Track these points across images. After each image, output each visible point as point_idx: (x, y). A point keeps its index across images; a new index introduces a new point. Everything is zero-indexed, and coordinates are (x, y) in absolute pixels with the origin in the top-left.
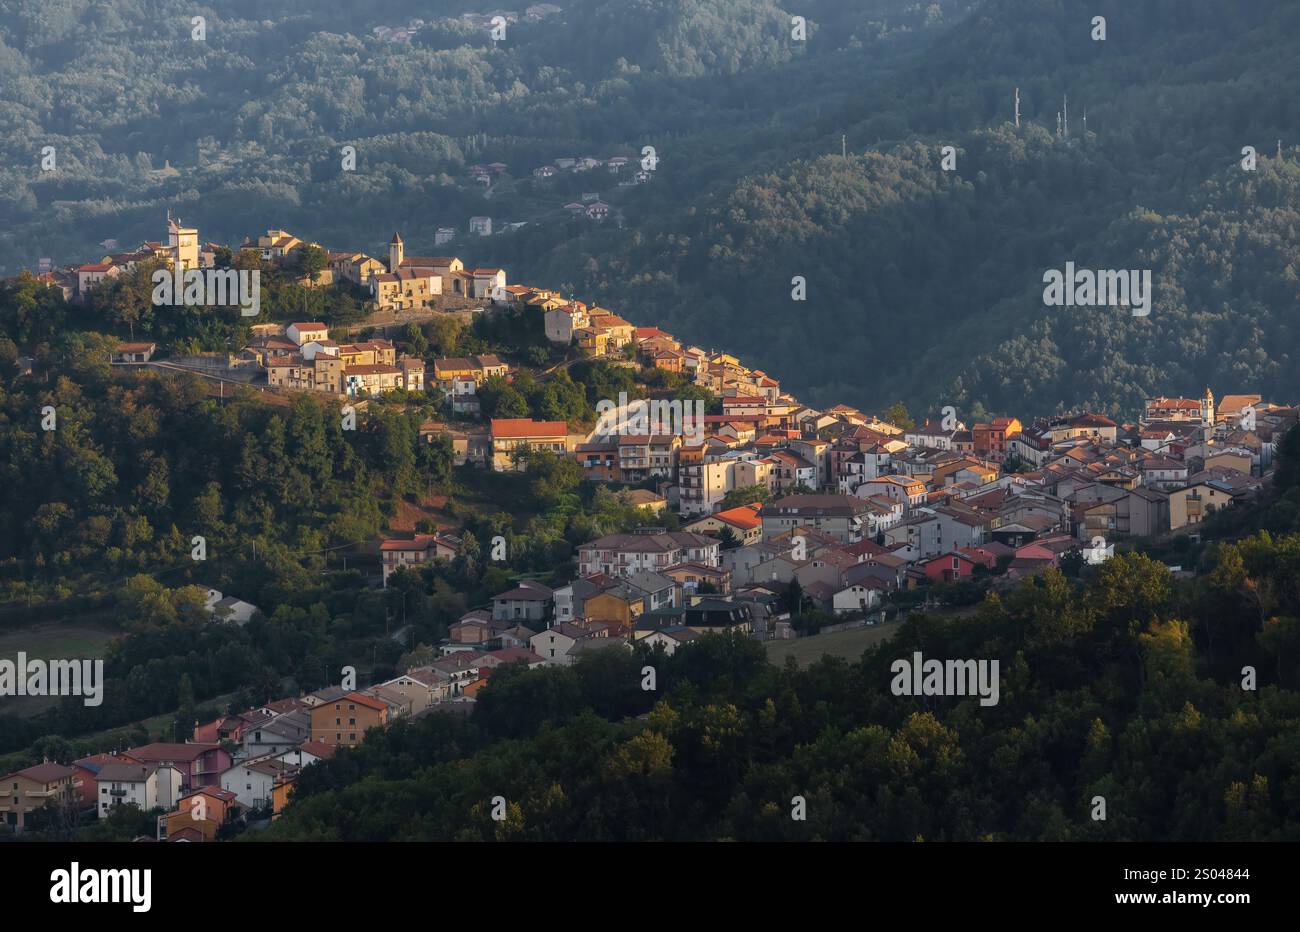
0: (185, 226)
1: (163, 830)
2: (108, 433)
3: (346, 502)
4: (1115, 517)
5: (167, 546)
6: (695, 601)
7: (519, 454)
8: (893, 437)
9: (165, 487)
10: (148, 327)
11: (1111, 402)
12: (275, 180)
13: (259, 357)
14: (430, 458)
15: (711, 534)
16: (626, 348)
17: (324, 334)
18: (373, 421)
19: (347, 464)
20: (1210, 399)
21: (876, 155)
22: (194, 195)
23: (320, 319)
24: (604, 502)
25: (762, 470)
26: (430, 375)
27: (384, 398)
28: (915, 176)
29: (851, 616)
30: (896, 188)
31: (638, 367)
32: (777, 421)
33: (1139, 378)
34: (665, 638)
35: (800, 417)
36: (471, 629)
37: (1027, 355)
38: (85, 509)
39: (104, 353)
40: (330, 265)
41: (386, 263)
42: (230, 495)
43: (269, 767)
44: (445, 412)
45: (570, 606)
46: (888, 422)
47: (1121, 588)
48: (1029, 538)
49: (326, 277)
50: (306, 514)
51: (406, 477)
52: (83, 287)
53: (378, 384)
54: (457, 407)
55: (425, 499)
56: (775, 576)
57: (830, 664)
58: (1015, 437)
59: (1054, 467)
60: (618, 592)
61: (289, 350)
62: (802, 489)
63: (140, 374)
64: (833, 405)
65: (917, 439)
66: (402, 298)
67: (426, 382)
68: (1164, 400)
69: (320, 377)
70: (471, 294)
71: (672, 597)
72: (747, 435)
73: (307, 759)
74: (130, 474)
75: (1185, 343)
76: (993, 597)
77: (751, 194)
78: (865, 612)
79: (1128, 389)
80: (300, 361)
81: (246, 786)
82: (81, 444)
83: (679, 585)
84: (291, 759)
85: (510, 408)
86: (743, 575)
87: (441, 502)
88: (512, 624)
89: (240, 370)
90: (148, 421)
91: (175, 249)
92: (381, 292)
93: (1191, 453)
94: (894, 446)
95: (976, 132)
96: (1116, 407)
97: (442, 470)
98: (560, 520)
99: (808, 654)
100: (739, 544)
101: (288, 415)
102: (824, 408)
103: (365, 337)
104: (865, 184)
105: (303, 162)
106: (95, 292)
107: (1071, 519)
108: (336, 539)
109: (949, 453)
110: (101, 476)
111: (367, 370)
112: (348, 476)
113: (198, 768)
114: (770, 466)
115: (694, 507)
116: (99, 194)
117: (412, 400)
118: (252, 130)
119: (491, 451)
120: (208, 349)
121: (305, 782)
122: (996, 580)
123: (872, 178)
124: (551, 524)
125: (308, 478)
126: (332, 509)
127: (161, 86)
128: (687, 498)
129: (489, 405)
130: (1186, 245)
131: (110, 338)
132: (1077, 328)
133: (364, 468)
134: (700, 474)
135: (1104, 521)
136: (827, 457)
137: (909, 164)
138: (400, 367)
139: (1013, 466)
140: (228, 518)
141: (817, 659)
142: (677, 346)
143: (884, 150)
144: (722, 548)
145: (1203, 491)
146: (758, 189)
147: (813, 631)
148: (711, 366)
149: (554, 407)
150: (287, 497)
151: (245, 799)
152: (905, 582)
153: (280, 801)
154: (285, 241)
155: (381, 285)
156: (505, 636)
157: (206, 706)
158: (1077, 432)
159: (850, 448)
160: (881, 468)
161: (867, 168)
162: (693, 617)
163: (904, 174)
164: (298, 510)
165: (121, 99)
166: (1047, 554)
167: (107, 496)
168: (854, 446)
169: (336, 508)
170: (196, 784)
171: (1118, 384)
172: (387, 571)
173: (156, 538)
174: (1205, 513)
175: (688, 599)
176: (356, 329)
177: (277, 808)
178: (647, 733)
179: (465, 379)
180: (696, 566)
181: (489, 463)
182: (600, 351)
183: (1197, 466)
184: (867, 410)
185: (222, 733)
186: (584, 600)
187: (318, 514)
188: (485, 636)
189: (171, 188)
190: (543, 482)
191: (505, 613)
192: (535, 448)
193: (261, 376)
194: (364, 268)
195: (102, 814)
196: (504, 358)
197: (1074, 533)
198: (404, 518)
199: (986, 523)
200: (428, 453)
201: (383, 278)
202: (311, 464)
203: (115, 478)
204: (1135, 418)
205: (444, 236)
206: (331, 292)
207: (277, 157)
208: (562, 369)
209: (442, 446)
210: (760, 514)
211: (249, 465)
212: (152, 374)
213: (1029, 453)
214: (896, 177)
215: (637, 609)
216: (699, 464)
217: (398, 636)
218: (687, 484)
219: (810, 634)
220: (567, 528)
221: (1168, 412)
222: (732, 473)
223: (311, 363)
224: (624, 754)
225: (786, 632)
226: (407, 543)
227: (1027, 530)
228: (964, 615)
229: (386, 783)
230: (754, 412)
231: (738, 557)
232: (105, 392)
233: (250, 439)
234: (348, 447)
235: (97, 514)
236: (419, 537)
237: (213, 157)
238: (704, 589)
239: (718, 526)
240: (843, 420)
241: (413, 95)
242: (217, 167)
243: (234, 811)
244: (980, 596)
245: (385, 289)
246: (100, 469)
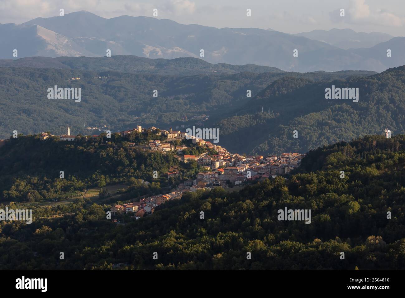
0: (139, 126)
1: (135, 215)
2: (128, 156)
3: (163, 167)
4: (277, 171)
5: (136, 173)
6: (214, 182)
7: (188, 160)
8: (244, 158)
9: (136, 165)
10: (134, 141)
11: (276, 154)
12: (152, 119)
13: (150, 145)
14: (175, 161)
15: (216, 172)
16: (204, 145)
17: (160, 142)
18: (167, 155)
19: (163, 161)
20: (291, 153)
21: (241, 116)
22: (140, 121)
23: (159, 140)
24: (201, 167)
25: (224, 163)
26: (175, 148)
27: (168, 152)
28: (247, 120)
29: (237, 185)
30: (244, 121)
31: (206, 147)
32: (227, 156)
33: (280, 150)
34: (210, 188)
35: (230, 155)
36: (181, 186)
37: (264, 146)
38: (124, 167)
39: (127, 144)
40: (161, 132)
41: (169, 132)
42: (146, 166)
43: (151, 206)
44: (178, 154)
45: (196, 183)
46: (243, 156)
47: (278, 182)
48: (264, 174)
49: (160, 134)
50: (156, 169)
51: (171, 164)
52: (124, 135)
53: (167, 149)
54: (179, 153)
55: (174, 167)
56: (226, 179)
57: (234, 193)
58: (262, 159)
59: (268, 163)
60: (203, 181)
61: (154, 144)
62: (230, 166)
63: (133, 148)
64: (235, 153)
65: (247, 159)
66: (171, 137)
67: (175, 149)
68: (284, 153)
69: (159, 148)
70: (181, 136)
71: (211, 182)
72: (222, 158)
73: (157, 205)
74: (131, 162)
75: (287, 145)
76: (259, 183)
77: (223, 122)
78: (239, 184)
79: (279, 151)
80: (156, 146)
81: (148, 209)
82: (124, 158)
83: (212, 180)
84: (154, 205)
85: (187, 153)
86: (221, 179)
87: (177, 167)
88: (187, 185)
89: (147, 147)
90: (133, 155)
91: (138, 129)
92: (168, 136)
93: (288, 161)
94: (244, 160)
95: (257, 113)
96: (277, 154)
97: (177, 162)
98: (194, 170)
99: (231, 191)
100: (221, 174)
101: (154, 154)
102: (234, 154)
103: (166, 143)
104: (240, 121)
105: (157, 116)
106: (126, 135)
107: (270, 171)
108: (161, 173)
109: (252, 161)
110: (127, 163)
111: (166, 147)
112: (163, 163)
113: (140, 206)
114: (226, 162)
115: (214, 169)
116: (127, 121)
117: (172, 152)
118: (149, 111)
119: (184, 160)
120: (143, 144)
121: (156, 209)
122: (259, 180)
123: (241, 120)
124: (193, 171)
125: (157, 163)
126: (160, 168)
127: (136, 105)
128: (213, 167)
129: (184, 153)
130: (287, 130)
131: (129, 142)
132: (271, 142)
133: (165, 162)
134: (215, 163)
135: (275, 171)
136: (234, 161)
137: (246, 118)
138: (171, 147)
139: (262, 163)
140: (145, 169)
141: (232, 192)
142: (212, 144)
143: (243, 116)
144: (218, 175)
145: (290, 167)
146: (224, 121)
147: (232, 187)
148: (217, 147)
149: (194, 153)
150: (154, 166)
151: (147, 211)
152: (245, 180)
153: (153, 211)
154: (154, 128)
155: (168, 135)
156: (186, 187)
157: (142, 197)
158: (271, 158)
159: (237, 160)
160: (242, 163)
161: (240, 118)
162: (214, 185)
163: (246, 119)
164: (155, 168)
165: (130, 107)
166: (267, 176)
167: (128, 166)
168: (238, 160)
169: (161, 168)
170: (140, 208)
171: (277, 151)
172: (168, 177)
173: (135, 172)
174: (290, 170)
175: (213, 182)
176: (164, 141)
177: (152, 212)
178: (207, 202)
179: (181, 149)
180: (214, 177)
181: (184, 161)
182: (200, 145)
183: (289, 163)
184: (240, 155)
185: (144, 201)
186: (198, 182)
187: (159, 169)
188: (183, 187)
189: (137, 120)
190: (192, 164)
191: (186, 184)
192: (191, 159)
193: (150, 148)
194: (166, 132)
195: (126, 213)
196: (186, 146)
197: (271, 173)
198: (171, 169)
199: (257, 171)
200: (175, 160)
201: (169, 134)
202: (157, 161)
203: (129, 163)
204: (280, 156)
205: (177, 127)
206: (161, 136)
207: (153, 116)
208: (195, 148)
209: (177, 159)
210: (224, 170)
211: (148, 161)
212: (134, 148)
213: (264, 161)
214: (245, 120)
215: (206, 183)
216: (215, 162)
217: (170, 187)
218: (213, 165)
219: (231, 188)
220: (195, 171)
221: (285, 155)
222: (220, 163)
223: (158, 146)
224: (203, 205)
225: (228, 187)
226: (172, 173)
227: (263, 172)
228: (254, 185)
229: (168, 209)
230: (223, 154)
231: (221, 176)
232: (128, 150)
233: (148, 158)
234: (163, 159)
235: (126, 168)
236: (173, 172)
237: (143, 116)
238: (216, 181)
239: (218, 171)
240: (236, 156)
241: (173, 106)
242: (144, 117)
243: (146, 213)
244: (257, 183)
245: (169, 135)
246: (127, 162)
